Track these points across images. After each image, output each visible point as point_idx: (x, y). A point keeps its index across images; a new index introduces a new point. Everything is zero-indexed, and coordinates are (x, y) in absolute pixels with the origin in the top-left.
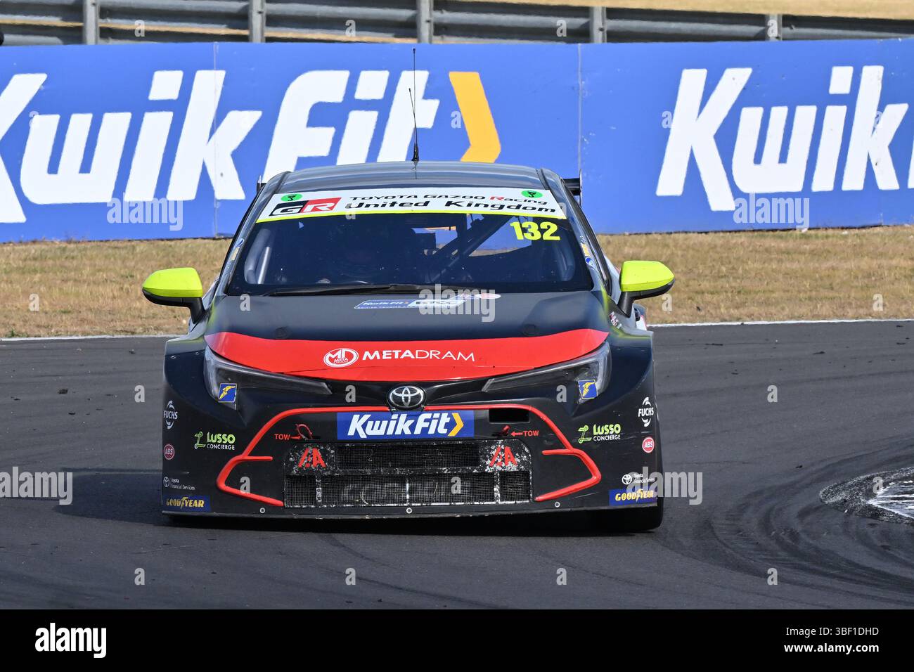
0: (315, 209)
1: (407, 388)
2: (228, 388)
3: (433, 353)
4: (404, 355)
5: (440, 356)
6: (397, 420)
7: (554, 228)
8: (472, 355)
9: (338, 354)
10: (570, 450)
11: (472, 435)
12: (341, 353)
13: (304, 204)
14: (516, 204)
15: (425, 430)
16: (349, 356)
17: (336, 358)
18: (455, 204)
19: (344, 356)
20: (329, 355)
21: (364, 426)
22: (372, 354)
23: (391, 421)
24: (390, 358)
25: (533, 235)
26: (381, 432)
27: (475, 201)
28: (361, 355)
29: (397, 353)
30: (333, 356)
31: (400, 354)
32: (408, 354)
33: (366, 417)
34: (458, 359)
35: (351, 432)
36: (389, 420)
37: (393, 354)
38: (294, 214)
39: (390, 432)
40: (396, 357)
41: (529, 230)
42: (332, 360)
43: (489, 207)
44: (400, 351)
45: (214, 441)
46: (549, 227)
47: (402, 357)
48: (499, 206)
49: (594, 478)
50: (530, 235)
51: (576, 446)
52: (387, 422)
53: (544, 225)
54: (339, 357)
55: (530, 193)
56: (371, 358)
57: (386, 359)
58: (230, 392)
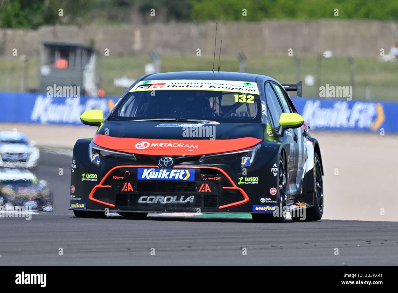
0: (154, 87)
1: (166, 158)
2: (95, 156)
3: (181, 145)
4: (168, 145)
5: (183, 146)
6: (162, 172)
7: (253, 97)
8: (197, 146)
9: (141, 144)
10: (235, 187)
11: (194, 180)
12: (143, 143)
13: (151, 85)
14: (240, 88)
15: (174, 177)
16: (146, 145)
17: (140, 145)
18: (213, 87)
19: (144, 144)
20: (138, 144)
21: (149, 174)
22: (155, 144)
23: (160, 173)
24: (162, 146)
25: (242, 100)
26: (156, 177)
27: (222, 86)
28: (151, 144)
29: (165, 144)
30: (139, 145)
31: (167, 145)
32: (170, 145)
33: (150, 170)
34: (191, 147)
35: (143, 177)
36: (159, 172)
37: (164, 145)
38: (145, 89)
39: (159, 177)
40: (165, 146)
41: (242, 98)
42: (138, 146)
43: (228, 88)
44: (167, 143)
45: (89, 177)
46: (250, 97)
47: (167, 146)
48: (232, 88)
49: (245, 200)
50: (241, 100)
51: (238, 186)
52: (158, 173)
53: (248, 97)
54: (142, 145)
55: (247, 84)
56: (155, 146)
57: (161, 147)
58: (96, 158)
